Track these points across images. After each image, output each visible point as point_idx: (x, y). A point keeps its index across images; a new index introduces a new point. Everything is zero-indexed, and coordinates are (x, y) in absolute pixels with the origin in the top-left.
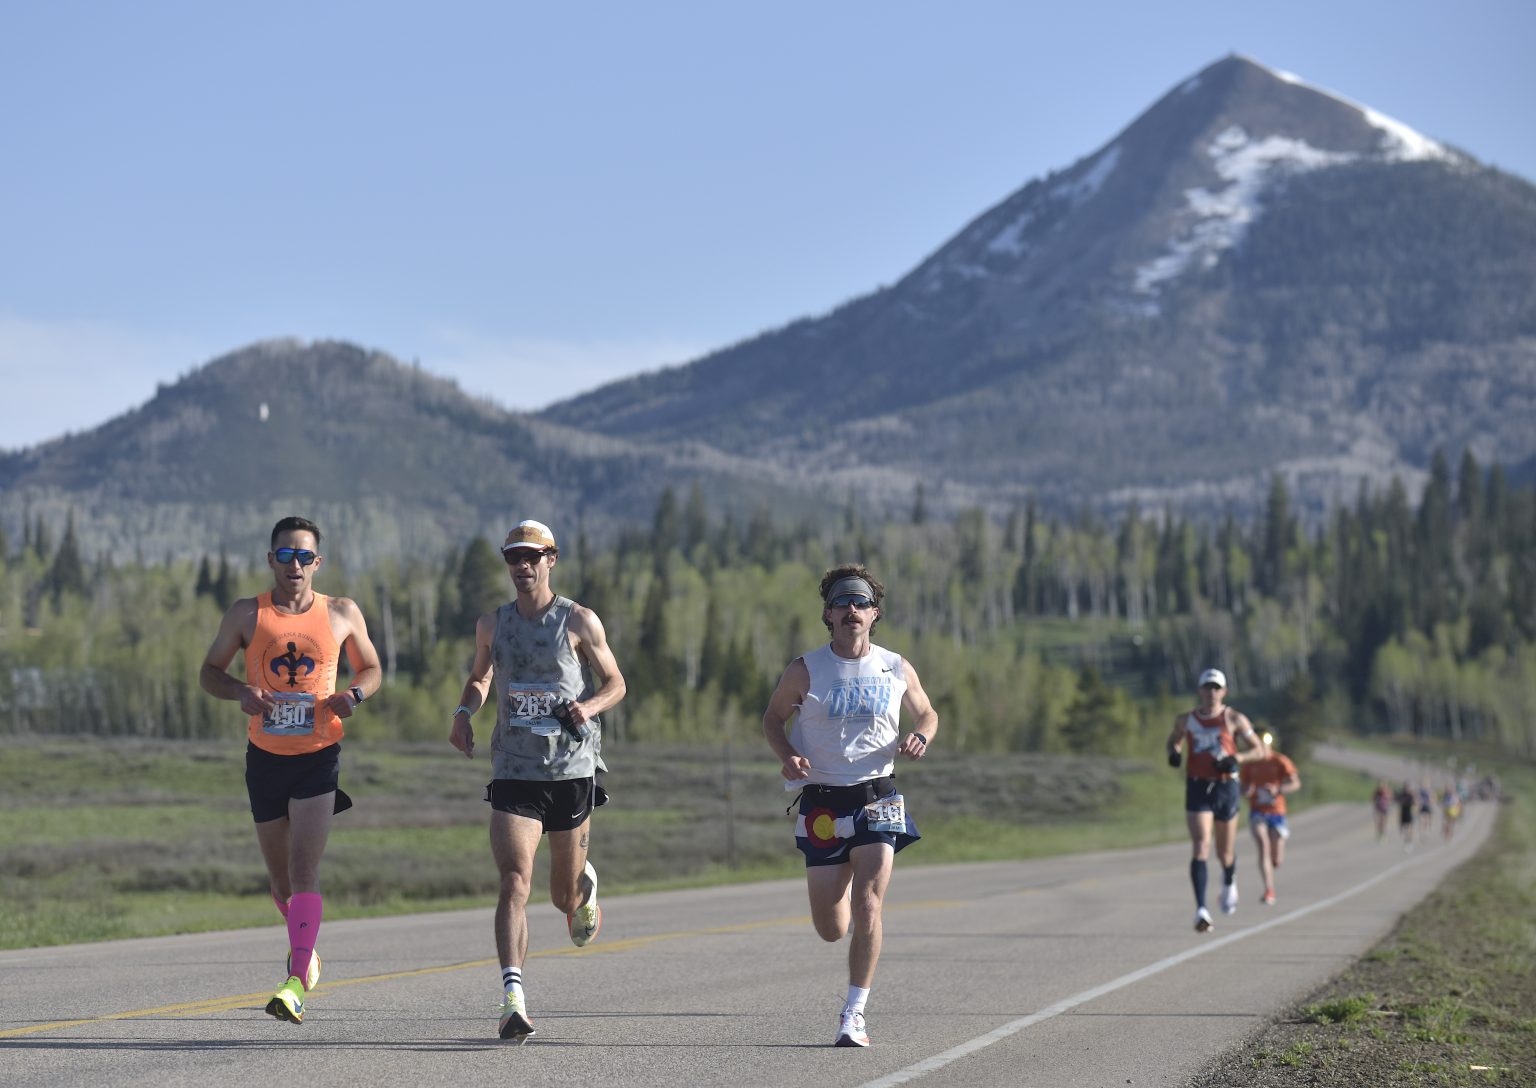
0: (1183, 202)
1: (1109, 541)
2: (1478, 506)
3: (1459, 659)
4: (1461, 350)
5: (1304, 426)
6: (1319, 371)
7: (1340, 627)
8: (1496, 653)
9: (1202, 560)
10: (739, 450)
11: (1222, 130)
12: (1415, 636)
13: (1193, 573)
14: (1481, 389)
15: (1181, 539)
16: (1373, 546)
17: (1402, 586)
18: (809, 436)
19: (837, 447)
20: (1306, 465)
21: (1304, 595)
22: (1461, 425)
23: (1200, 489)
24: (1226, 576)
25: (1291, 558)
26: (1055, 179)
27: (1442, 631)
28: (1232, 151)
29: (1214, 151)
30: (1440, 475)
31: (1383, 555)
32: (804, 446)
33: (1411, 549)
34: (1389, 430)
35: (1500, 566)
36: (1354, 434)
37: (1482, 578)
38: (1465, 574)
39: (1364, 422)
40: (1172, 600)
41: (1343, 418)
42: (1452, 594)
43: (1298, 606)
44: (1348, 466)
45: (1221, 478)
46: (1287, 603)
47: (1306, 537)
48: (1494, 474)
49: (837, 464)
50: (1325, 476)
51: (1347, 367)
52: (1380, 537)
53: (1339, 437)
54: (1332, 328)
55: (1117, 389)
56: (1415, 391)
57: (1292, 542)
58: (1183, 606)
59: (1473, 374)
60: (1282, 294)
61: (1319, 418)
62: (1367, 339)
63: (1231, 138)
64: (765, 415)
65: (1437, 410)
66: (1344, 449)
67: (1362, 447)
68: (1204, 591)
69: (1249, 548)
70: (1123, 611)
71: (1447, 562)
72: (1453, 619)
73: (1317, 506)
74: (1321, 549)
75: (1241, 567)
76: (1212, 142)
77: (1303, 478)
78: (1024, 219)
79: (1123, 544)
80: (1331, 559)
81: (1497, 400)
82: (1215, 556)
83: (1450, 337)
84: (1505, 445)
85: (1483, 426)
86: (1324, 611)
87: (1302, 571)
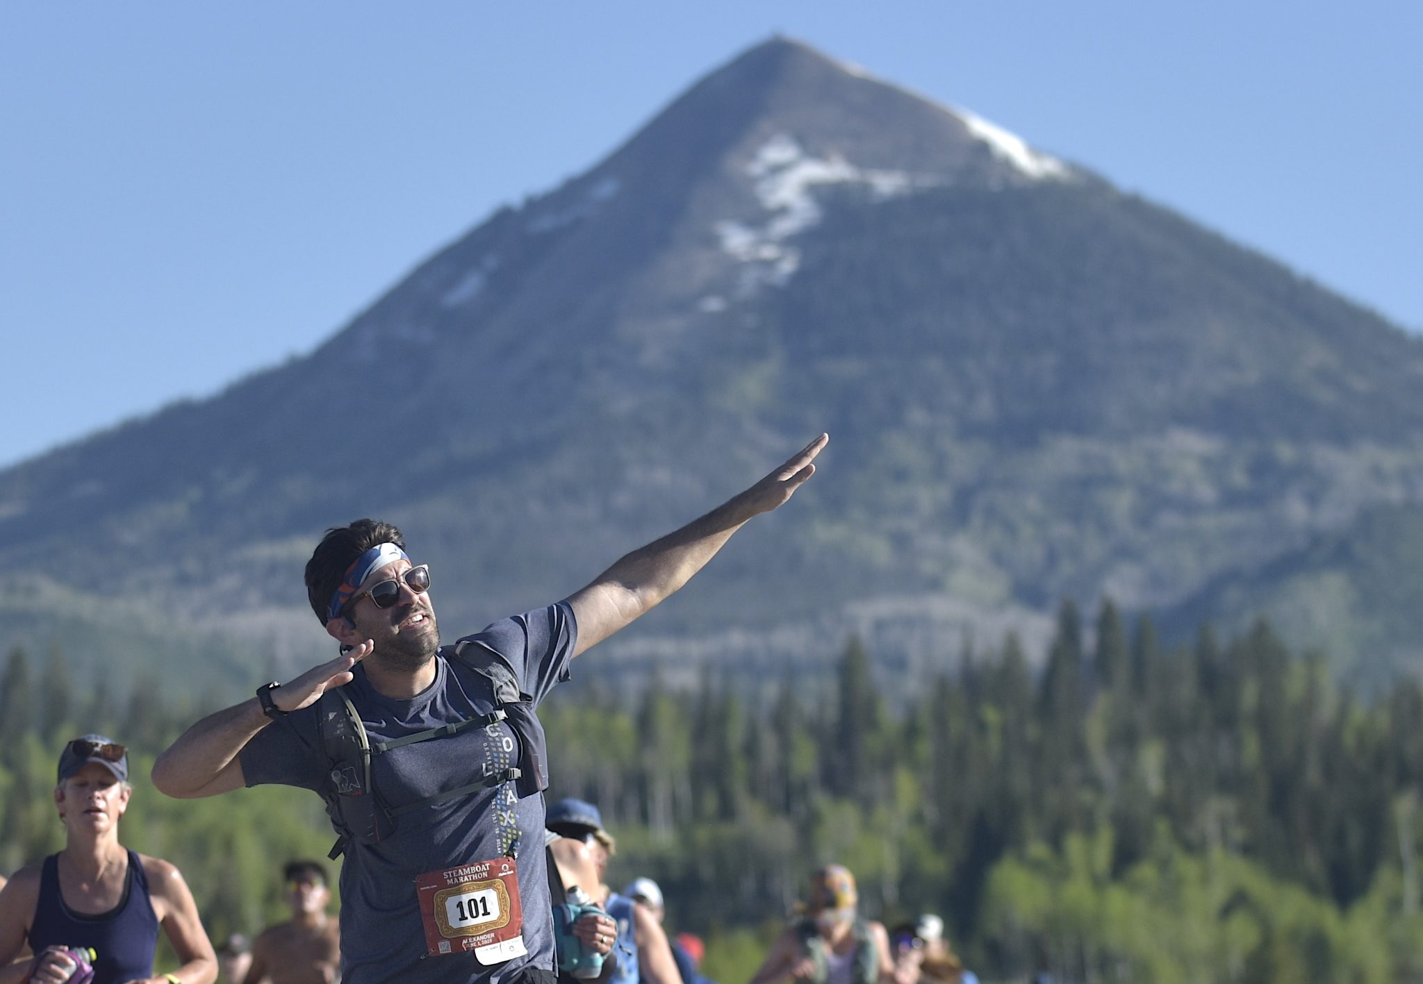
0: (711, 241)
1: (625, 723)
2: (1122, 671)
3: (1097, 884)
4: (1093, 446)
5: (880, 552)
6: (900, 475)
7: (938, 839)
8: (1146, 872)
9: (751, 749)
10: (92, 585)
11: (765, 140)
12: (1038, 849)
13: (739, 767)
14: (1122, 503)
15: (722, 718)
16: (982, 727)
17: (1020, 782)
18: (192, 566)
19: (230, 582)
20: (883, 607)
21: (891, 796)
22: (1094, 549)
23: (737, 640)
24: (784, 771)
25: (871, 744)
26: (535, 206)
27: (1074, 845)
28: (777, 170)
29: (756, 169)
30: (1069, 626)
31: (994, 742)
32: (184, 580)
33: (1032, 731)
34: (998, 559)
35: (1151, 758)
36: (949, 563)
37: (1127, 773)
38: (1104, 765)
39: (965, 547)
40: (711, 803)
41: (931, 542)
42: (1086, 797)
43: (882, 813)
44: (939, 607)
45: (764, 625)
46: (867, 806)
47: (891, 715)
48: (1143, 626)
49: (232, 605)
50: (909, 623)
51: (939, 470)
52: (991, 715)
53: (928, 567)
54: (918, 416)
55: (622, 500)
56: (1033, 503)
57: (872, 723)
58: (727, 811)
59: (1111, 480)
60: (849, 368)
61: (900, 541)
62: (968, 431)
63: (778, 152)
64: (129, 537)
65: (1062, 530)
66: (935, 585)
67: (961, 580)
68: (754, 789)
69: (815, 730)
70: (645, 817)
71: (1079, 752)
72: (1089, 829)
73: (899, 663)
74: (911, 731)
75: (805, 760)
76: (752, 156)
77: (880, 625)
78: (491, 262)
79: (645, 723)
80: (925, 748)
81: (1144, 519)
82: (769, 744)
83: (1079, 426)
84: (1155, 581)
85: (1125, 552)
86: (918, 818)
87: (887, 765)
